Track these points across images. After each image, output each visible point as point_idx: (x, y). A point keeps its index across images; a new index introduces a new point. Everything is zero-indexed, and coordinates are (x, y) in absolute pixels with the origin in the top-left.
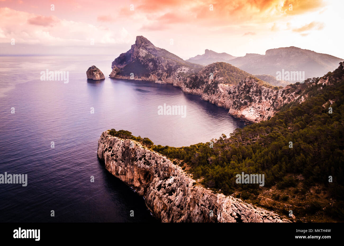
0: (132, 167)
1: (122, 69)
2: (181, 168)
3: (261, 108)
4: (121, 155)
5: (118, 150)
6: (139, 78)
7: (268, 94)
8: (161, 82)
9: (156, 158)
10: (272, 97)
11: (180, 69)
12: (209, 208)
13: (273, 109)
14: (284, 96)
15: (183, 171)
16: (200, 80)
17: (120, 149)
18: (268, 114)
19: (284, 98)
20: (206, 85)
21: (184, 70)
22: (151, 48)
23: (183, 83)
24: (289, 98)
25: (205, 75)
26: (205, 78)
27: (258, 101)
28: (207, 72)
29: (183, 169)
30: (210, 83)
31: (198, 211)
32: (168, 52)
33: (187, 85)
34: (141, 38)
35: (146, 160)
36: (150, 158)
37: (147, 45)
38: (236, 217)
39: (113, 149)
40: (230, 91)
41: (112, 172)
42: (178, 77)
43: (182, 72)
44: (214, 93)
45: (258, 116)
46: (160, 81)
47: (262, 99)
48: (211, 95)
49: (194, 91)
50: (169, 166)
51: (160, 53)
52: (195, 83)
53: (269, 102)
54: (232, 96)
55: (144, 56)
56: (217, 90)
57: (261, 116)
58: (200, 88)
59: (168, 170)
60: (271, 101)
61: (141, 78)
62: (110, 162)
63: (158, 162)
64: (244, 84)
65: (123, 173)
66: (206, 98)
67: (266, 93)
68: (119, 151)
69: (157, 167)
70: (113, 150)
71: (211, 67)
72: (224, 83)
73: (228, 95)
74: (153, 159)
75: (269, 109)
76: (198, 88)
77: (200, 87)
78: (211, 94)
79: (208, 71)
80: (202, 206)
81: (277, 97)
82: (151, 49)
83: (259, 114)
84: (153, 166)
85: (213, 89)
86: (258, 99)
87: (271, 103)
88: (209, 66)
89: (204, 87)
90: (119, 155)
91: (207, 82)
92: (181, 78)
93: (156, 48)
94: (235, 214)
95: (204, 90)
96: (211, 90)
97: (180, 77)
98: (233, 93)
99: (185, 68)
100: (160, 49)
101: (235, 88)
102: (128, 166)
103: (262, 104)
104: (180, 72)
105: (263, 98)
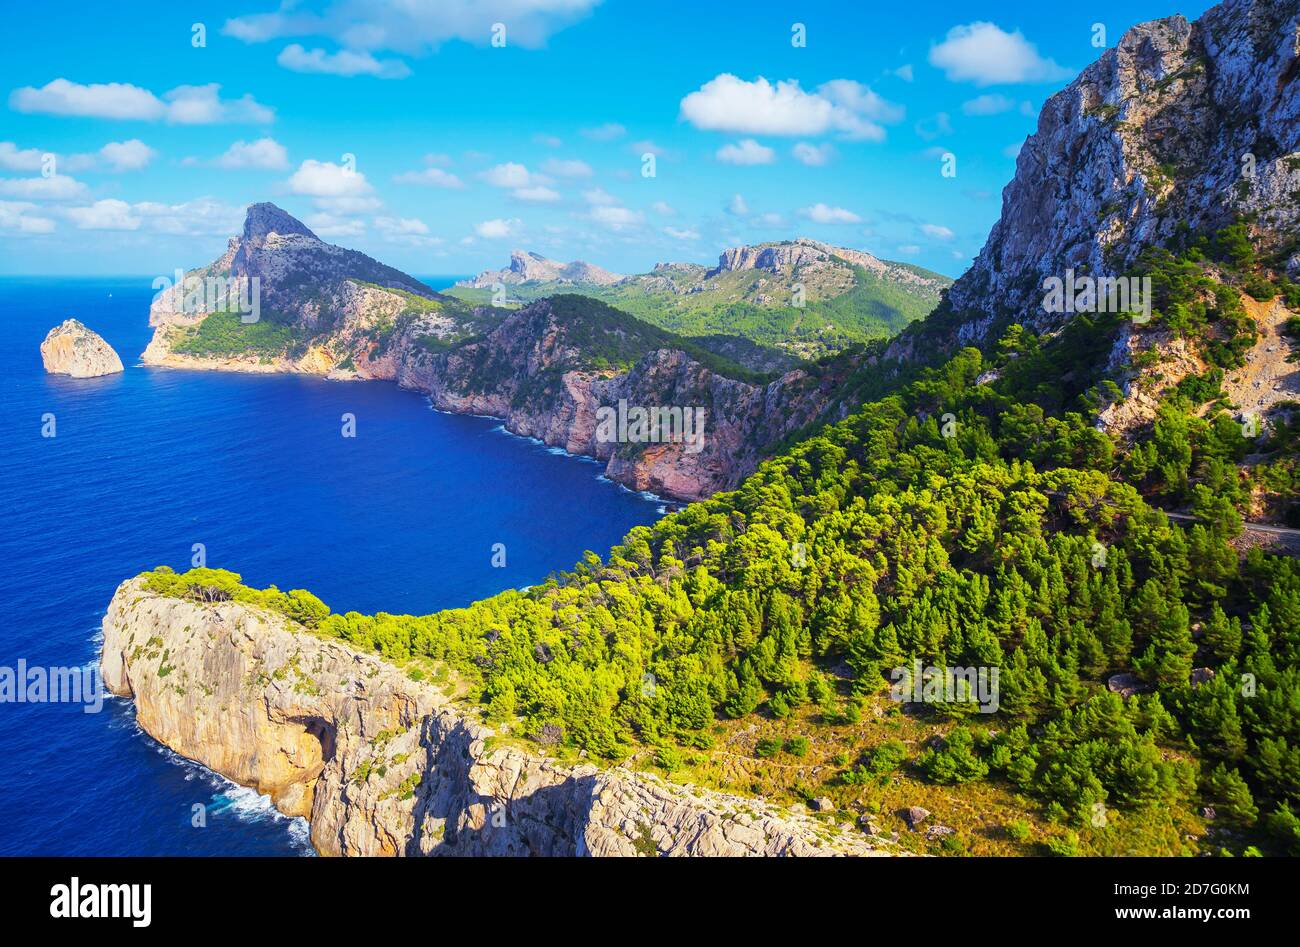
0: (247, 710)
1: (191, 330)
2: (438, 690)
4: (201, 667)
5: (187, 648)
6: (262, 362)
7: (734, 402)
8: (352, 374)
10: (749, 412)
11: (421, 323)
12: (548, 824)
13: (753, 450)
14: (784, 405)
15: (446, 700)
16: (496, 361)
17: (196, 642)
19: (787, 413)
20: (519, 377)
21: (437, 327)
22: (308, 246)
23: (436, 376)
24: (801, 411)
25: (514, 341)
26: (515, 352)
28: (521, 330)
29: (447, 693)
30: (532, 371)
31: (510, 842)
32: (375, 261)
33: (451, 382)
34: (267, 209)
35: (303, 676)
36: (317, 664)
39: (165, 648)
40: (605, 397)
41: (168, 739)
42: (415, 355)
43: (428, 333)
44: (549, 406)
45: (707, 480)
46: (346, 370)
47: (716, 420)
48: (541, 412)
49: (479, 403)
51: (341, 265)
52: (480, 374)
53: (740, 429)
55: (281, 279)
56: (561, 393)
57: (715, 477)
58: (498, 393)
60: (747, 427)
61: (269, 362)
62: (155, 699)
64: (653, 371)
65: (215, 737)
66: (522, 425)
67: (728, 399)
68: (191, 652)
70: (167, 652)
71: (532, 313)
72: (584, 370)
74: (328, 671)
75: (742, 450)
76: (490, 389)
77: (499, 387)
78: (540, 409)
79: (523, 326)
80: (524, 821)
81: (764, 409)
82: (307, 251)
83: (709, 470)
85: (547, 391)
87: (745, 433)
88: (527, 311)
89: (514, 386)
90: (195, 666)
91: (523, 368)
92: (425, 357)
93: (325, 249)
95: (512, 397)
96: (537, 397)
97: (420, 352)
98: (618, 402)
99: (439, 321)
100: (341, 253)
101: (623, 385)
102: (233, 708)
103: (715, 437)
104: (423, 336)
105: (720, 415)
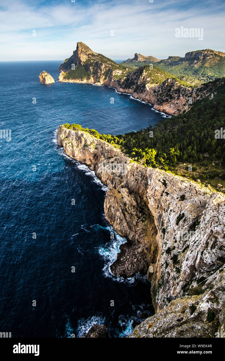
0: (84, 151)
3: (179, 103)
7: (185, 92)
9: (101, 144)
10: (188, 95)
11: (115, 72)
12: (141, 177)
13: (188, 104)
14: (197, 94)
15: (121, 152)
16: (131, 81)
18: (184, 109)
19: (198, 95)
20: (136, 85)
21: (118, 73)
22: (90, 53)
23: (118, 84)
24: (201, 95)
25: (135, 76)
27: (177, 98)
29: (122, 151)
30: (139, 84)
31: (133, 179)
32: (104, 56)
33: (121, 86)
34: (81, 44)
35: (94, 146)
36: (97, 143)
37: (87, 50)
38: (163, 182)
39: (69, 139)
40: (155, 90)
42: (113, 79)
43: (116, 74)
44: (142, 92)
45: (176, 110)
46: (99, 83)
47: (180, 96)
49: (127, 91)
50: (111, 150)
51: (97, 58)
52: (127, 84)
54: (156, 94)
55: (85, 61)
56: (145, 89)
57: (178, 110)
58: (131, 89)
59: (111, 152)
61: (83, 81)
62: (68, 148)
63: (103, 147)
64: (167, 84)
66: (136, 96)
67: (183, 92)
69: (102, 151)
71: (140, 70)
72: (150, 84)
73: (154, 94)
74: (99, 145)
75: (185, 104)
76: (129, 88)
77: (131, 87)
78: (140, 93)
79: (138, 73)
80: (136, 176)
81: (192, 94)
83: (177, 108)
84: (100, 149)
85: (142, 89)
86: (176, 96)
87: (186, 100)
89: (135, 87)
91: (137, 83)
92: (116, 80)
93: (94, 53)
94: (161, 180)
95: (134, 90)
96: (140, 90)
98: (158, 91)
99: (119, 71)
101: (159, 88)
103: (179, 101)
104: (115, 75)
